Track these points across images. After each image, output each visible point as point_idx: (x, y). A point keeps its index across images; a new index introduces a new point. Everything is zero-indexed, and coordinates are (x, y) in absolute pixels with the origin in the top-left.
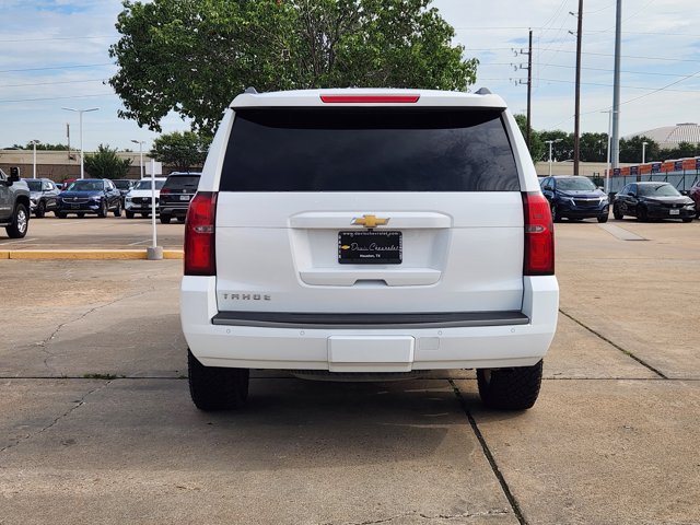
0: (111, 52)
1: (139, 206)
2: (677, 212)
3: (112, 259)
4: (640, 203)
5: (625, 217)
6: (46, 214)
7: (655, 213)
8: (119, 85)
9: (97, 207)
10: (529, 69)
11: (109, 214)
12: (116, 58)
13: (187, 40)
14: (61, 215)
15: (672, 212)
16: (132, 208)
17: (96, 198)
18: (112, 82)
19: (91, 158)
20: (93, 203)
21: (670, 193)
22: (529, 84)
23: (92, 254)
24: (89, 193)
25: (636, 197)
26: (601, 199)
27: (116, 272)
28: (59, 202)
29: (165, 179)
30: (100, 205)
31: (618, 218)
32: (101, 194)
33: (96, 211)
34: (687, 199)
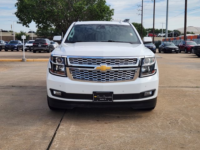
0: (15, 5)
1: (28, 48)
2: (174, 51)
3: (13, 62)
4: (165, 48)
5: (161, 52)
6: (2, 50)
7: (168, 51)
8: (17, 15)
9: (16, 48)
10: (142, 11)
11: (20, 50)
12: (17, 7)
13: (33, 3)
14: (6, 51)
15: (173, 51)
16: (26, 49)
17: (16, 46)
18: (15, 14)
19: (18, 35)
20: (15, 47)
21: (173, 46)
22: (142, 15)
23: (7, 60)
24: (14, 44)
25: (164, 47)
26: (154, 47)
27: (12, 64)
28: (6, 47)
29: (34, 41)
30: (17, 48)
31: (160, 52)
32: (18, 45)
33: (16, 50)
34: (177, 47)
